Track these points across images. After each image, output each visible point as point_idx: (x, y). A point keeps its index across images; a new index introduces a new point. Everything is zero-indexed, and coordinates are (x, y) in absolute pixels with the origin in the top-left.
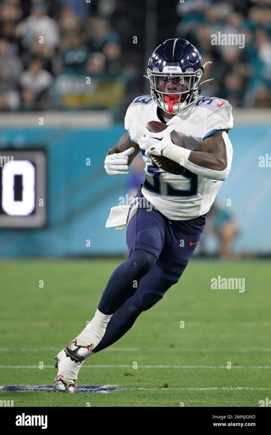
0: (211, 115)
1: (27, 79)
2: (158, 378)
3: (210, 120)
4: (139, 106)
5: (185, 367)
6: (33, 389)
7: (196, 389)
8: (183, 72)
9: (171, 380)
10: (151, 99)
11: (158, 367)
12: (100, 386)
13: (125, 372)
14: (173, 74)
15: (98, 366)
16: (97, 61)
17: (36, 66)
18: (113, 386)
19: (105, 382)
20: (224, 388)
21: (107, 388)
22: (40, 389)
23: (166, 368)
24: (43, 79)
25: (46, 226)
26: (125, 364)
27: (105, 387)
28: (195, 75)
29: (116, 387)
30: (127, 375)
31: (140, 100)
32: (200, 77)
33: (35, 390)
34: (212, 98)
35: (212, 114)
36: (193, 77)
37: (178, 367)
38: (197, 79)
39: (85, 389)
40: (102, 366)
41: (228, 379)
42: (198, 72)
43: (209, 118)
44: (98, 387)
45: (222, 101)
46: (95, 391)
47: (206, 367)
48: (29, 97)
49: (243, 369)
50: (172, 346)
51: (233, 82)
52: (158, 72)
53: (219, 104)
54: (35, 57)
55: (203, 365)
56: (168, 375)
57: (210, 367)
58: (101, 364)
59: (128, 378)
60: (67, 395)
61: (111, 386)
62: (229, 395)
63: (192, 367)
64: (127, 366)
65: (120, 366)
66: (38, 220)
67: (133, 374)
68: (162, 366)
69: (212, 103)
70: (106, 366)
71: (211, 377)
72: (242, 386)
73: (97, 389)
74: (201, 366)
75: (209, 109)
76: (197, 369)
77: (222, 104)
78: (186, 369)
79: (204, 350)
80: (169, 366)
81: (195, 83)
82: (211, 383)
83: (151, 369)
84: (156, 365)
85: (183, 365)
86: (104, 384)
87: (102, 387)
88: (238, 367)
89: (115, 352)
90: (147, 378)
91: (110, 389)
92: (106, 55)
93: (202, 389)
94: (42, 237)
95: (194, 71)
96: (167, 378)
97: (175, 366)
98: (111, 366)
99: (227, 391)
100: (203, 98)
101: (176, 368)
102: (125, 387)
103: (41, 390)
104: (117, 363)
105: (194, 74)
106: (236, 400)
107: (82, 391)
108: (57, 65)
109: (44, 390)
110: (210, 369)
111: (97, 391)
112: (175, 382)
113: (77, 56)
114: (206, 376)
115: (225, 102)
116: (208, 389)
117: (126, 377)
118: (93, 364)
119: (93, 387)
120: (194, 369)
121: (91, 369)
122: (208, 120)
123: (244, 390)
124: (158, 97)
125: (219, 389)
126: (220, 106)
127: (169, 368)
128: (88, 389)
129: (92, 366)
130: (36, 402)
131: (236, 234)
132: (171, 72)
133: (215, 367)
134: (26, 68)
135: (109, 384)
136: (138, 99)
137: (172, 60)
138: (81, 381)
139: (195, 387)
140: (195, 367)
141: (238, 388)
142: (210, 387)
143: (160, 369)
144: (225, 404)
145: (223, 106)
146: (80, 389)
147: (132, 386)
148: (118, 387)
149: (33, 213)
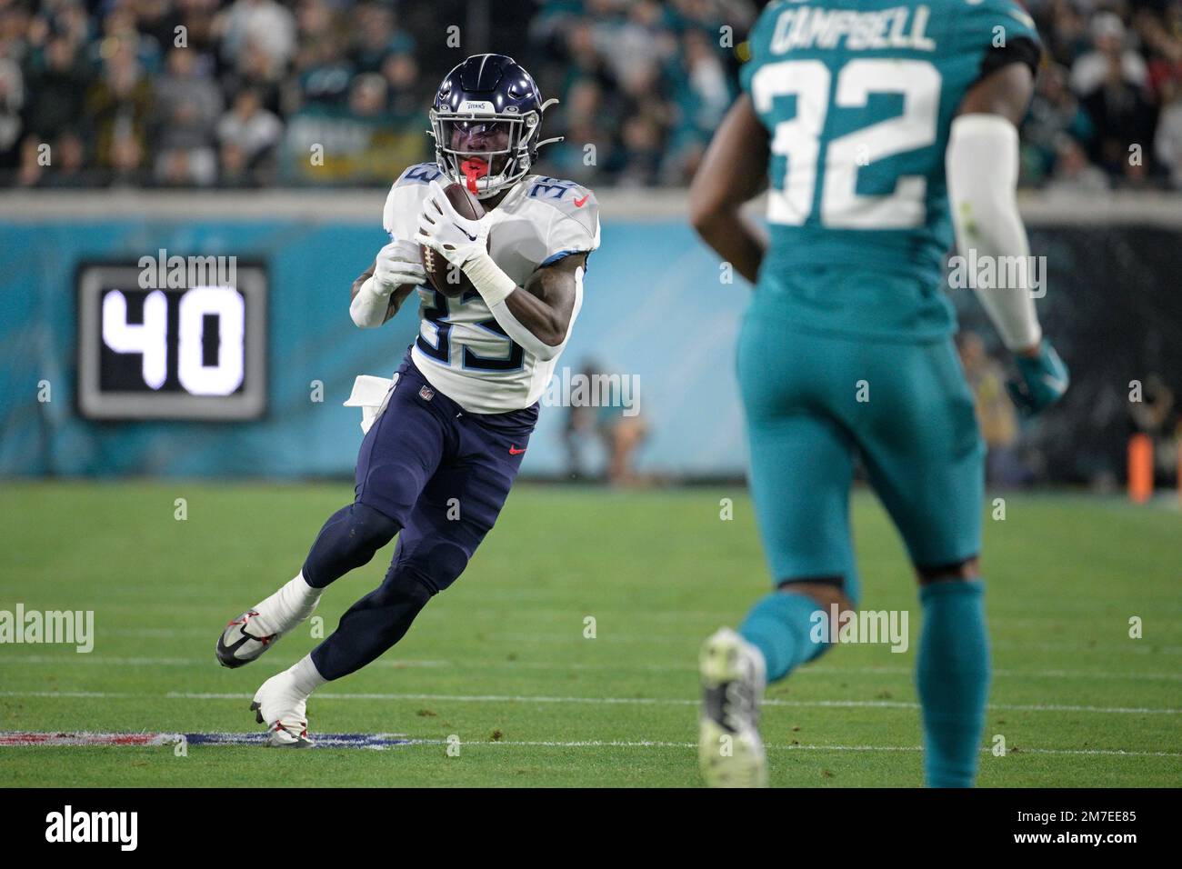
0: (561, 220)
1: (231, 128)
2: (484, 721)
3: (557, 232)
4: (415, 186)
5: (538, 699)
6: (236, 739)
7: (559, 744)
8: (497, 112)
9: (510, 725)
10: (438, 174)
11: (483, 698)
12: (369, 736)
13: (419, 708)
14: (476, 116)
15: (366, 696)
16: (370, 91)
17: (248, 102)
18: (395, 735)
19: (378, 729)
20: (614, 743)
21: (383, 739)
22: (249, 740)
23: (500, 702)
24: (263, 128)
25: (266, 417)
26: (421, 693)
27: (378, 737)
28: (522, 121)
29: (400, 737)
30: (422, 714)
31: (416, 173)
32: (533, 127)
33: (240, 742)
34: (563, 184)
35: (563, 219)
36: (517, 125)
37: (524, 699)
38: (526, 130)
39: (340, 742)
40: (373, 696)
41: (624, 724)
42: (529, 115)
43: (557, 228)
44: (364, 738)
45: (582, 194)
46: (359, 745)
47: (579, 700)
48: (234, 160)
49: (653, 705)
50: (512, 658)
51: (639, 135)
52: (449, 112)
53: (579, 200)
54: (249, 82)
55: (574, 696)
56: (503, 715)
57: (588, 700)
58: (369, 692)
59: (426, 719)
60: (303, 754)
61: (391, 735)
62: (626, 756)
63: (552, 700)
64: (423, 696)
65: (410, 697)
66: (251, 404)
67: (434, 712)
68: (492, 698)
69: (564, 195)
70: (381, 696)
71: (589, 720)
72: (650, 739)
73: (362, 741)
74: (571, 699)
75: (557, 208)
76: (561, 703)
77: (583, 201)
78: (541, 704)
79: (576, 666)
80: (507, 698)
81: (522, 138)
82: (590, 732)
83: (471, 702)
84: (481, 694)
85: (533, 695)
86: (377, 732)
87: (374, 738)
88: (643, 701)
89: (401, 669)
90: (460, 721)
91: (389, 743)
92: (389, 81)
93: (571, 744)
94: (259, 440)
95: (520, 113)
96: (503, 722)
97: (518, 698)
98: (391, 696)
99: (621, 748)
100: (546, 180)
101: (520, 702)
102: (417, 738)
103: (252, 742)
104: (402, 690)
105: (520, 118)
106: (638, 767)
107: (333, 745)
108: (291, 98)
109: (257, 742)
110: (587, 704)
111: (363, 745)
112: (518, 729)
113: (330, 79)
114: (580, 718)
115: (588, 196)
116: (583, 744)
117: (421, 717)
118: (357, 691)
119: (356, 737)
120: (556, 703)
121: (350, 701)
122: (553, 231)
123: (655, 748)
124: (450, 167)
125: (605, 744)
126: (578, 204)
127: (506, 702)
128: (346, 742)
129: (354, 696)
130: (242, 767)
131: (643, 437)
132: (474, 111)
133: (599, 701)
134: (229, 104)
135: (387, 732)
136: (412, 172)
137: (478, 89)
138: (331, 724)
139: (557, 739)
140: (559, 700)
141: (643, 743)
142: (587, 740)
143: (489, 702)
144: (615, 775)
145: (585, 204)
146: (330, 742)
147: (432, 737)
148: (404, 737)
149: (240, 390)
